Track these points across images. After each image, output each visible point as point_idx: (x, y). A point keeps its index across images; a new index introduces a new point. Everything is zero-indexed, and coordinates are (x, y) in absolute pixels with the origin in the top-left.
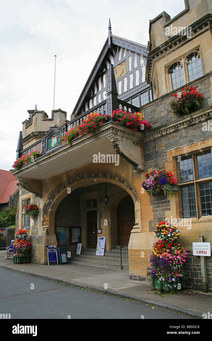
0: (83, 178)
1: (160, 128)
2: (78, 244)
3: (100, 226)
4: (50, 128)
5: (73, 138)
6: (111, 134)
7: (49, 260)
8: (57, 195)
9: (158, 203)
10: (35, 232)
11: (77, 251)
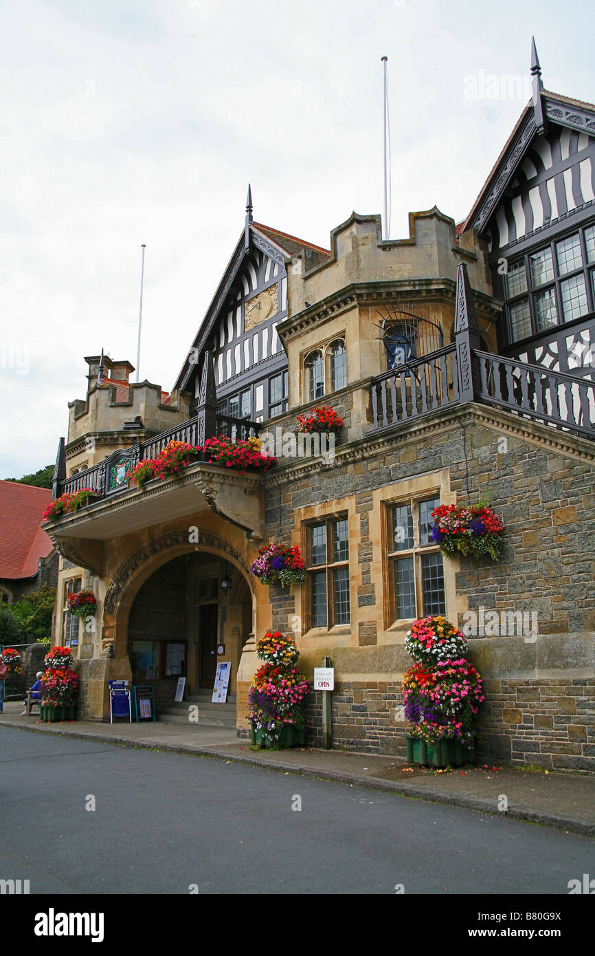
0: (178, 542)
1: (285, 469)
2: (180, 679)
3: (222, 639)
4: (124, 426)
5: (147, 478)
6: (201, 482)
7: (113, 713)
8: (132, 573)
9: (280, 600)
10: (88, 653)
11: (177, 695)
